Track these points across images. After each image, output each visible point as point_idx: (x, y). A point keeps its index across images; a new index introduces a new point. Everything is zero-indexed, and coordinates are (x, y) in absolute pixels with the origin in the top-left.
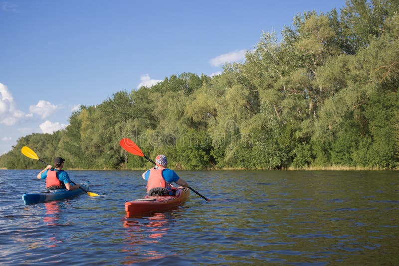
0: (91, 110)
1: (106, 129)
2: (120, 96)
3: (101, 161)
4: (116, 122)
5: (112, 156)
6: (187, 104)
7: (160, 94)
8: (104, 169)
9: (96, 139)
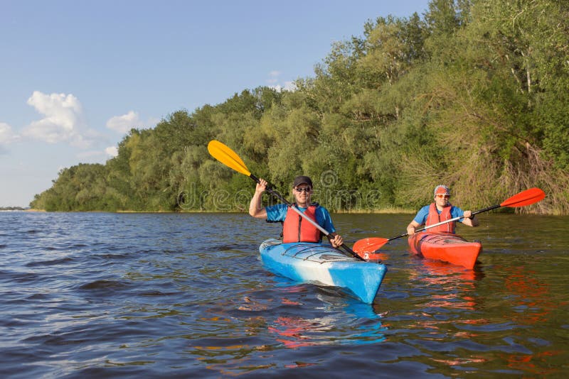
0: (144, 134)
1: (161, 159)
2: (180, 117)
3: (155, 201)
4: (174, 151)
5: (169, 195)
6: (247, 130)
7: (224, 115)
8: (160, 211)
9: (149, 171)
